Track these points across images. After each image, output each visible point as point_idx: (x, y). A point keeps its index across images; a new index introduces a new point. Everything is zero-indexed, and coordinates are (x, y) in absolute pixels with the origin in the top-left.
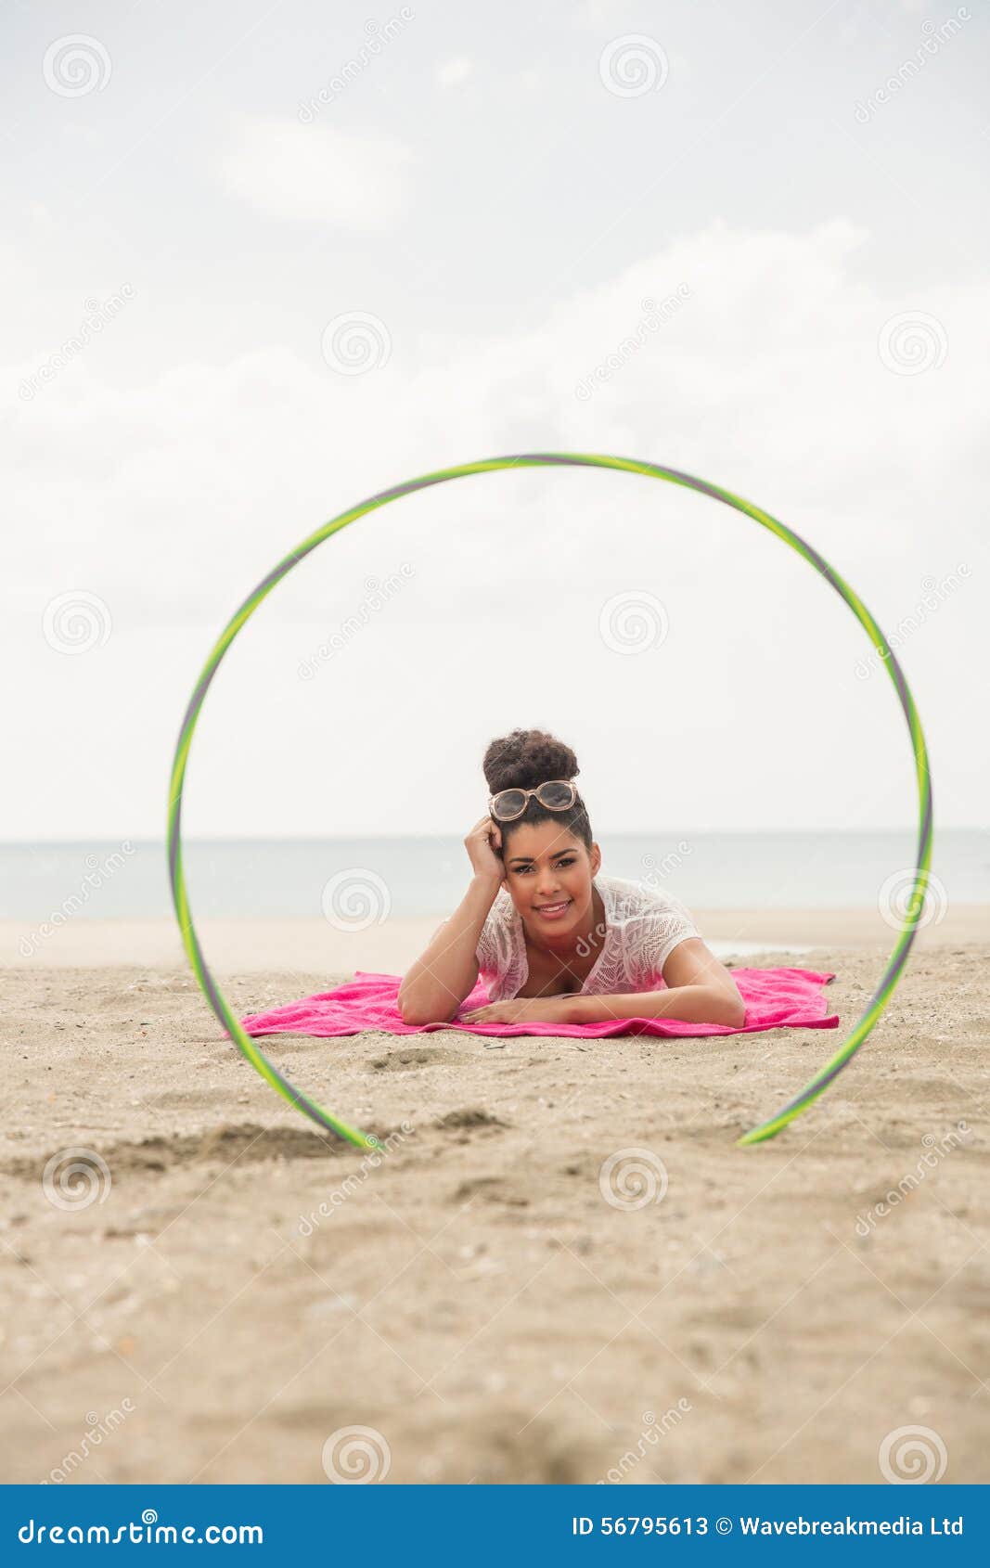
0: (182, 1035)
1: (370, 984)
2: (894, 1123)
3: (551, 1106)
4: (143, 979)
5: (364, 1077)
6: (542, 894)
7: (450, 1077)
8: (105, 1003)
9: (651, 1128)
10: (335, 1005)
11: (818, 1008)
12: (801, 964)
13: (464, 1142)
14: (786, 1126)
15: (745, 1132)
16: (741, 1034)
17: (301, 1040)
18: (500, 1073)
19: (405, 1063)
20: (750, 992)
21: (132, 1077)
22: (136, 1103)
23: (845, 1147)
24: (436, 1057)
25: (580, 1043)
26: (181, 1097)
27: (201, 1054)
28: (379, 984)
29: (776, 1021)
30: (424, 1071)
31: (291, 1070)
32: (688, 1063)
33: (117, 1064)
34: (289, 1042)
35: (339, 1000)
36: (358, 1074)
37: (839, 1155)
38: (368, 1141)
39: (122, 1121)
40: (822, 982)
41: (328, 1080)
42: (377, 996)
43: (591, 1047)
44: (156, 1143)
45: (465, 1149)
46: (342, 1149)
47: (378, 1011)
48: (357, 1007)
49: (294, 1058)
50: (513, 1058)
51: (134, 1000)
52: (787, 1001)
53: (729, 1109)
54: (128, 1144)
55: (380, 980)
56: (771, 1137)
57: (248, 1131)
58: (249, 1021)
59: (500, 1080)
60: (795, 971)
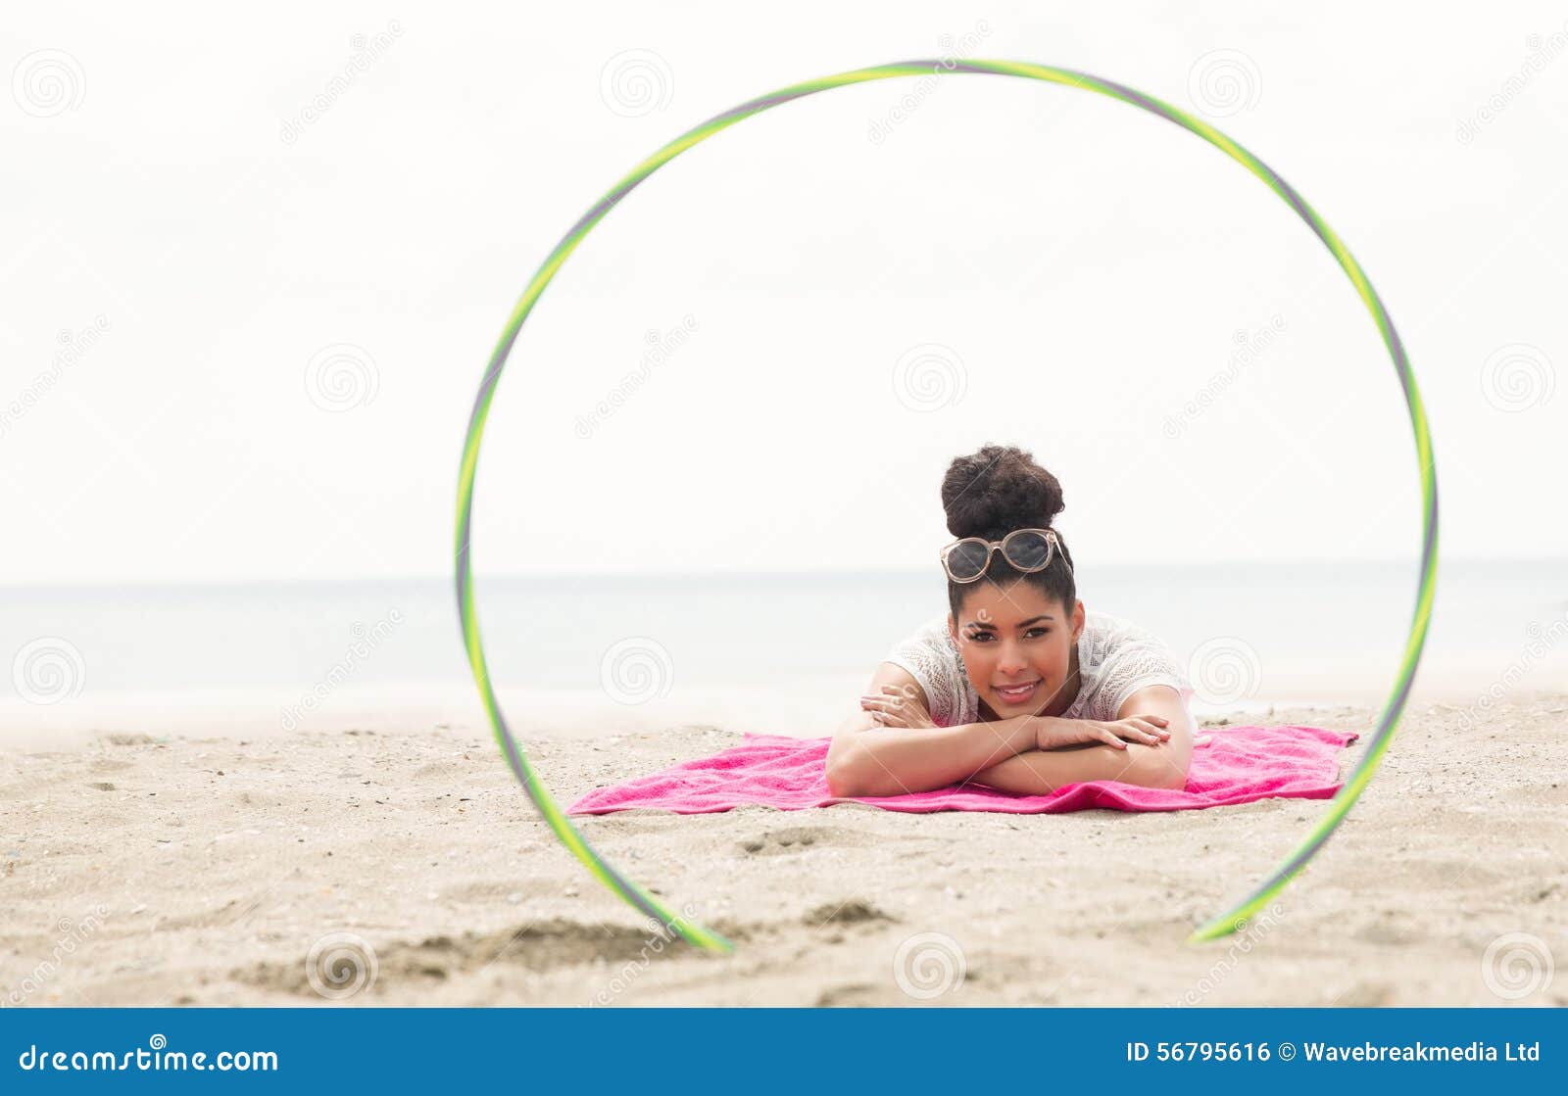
0: (510, 813)
1: (759, 749)
2: (1390, 914)
3: (960, 896)
4: (475, 744)
5: (730, 864)
6: (1003, 672)
7: (839, 863)
8: (420, 774)
9: (1080, 922)
10: (711, 774)
11: (1324, 775)
12: (1316, 722)
13: (837, 941)
14: (1249, 918)
15: (1198, 926)
16: (1221, 807)
17: (659, 818)
18: (902, 856)
19: (786, 845)
20: (1241, 756)
21: (435, 864)
22: (434, 896)
23: (1325, 945)
24: (825, 837)
25: (1014, 819)
26: (493, 888)
27: (530, 836)
28: (771, 748)
29: (1270, 789)
30: (807, 854)
31: (638, 854)
32: (1149, 843)
33: (418, 848)
34: (642, 820)
35: (717, 768)
36: (722, 859)
37: (1318, 954)
38: (712, 941)
39: (413, 918)
40: (1340, 743)
41: (683, 867)
42: (768, 763)
43: (1028, 824)
44: (441, 944)
45: (836, 951)
46: (680, 951)
47: (762, 781)
48: (740, 777)
49: (645, 840)
50: (926, 838)
51: (456, 770)
52: (1286, 766)
53: (1185, 898)
54: (404, 945)
55: (774, 743)
56: (1232, 932)
57: (559, 928)
58: (597, 795)
59: (902, 864)
60: (1306, 730)
